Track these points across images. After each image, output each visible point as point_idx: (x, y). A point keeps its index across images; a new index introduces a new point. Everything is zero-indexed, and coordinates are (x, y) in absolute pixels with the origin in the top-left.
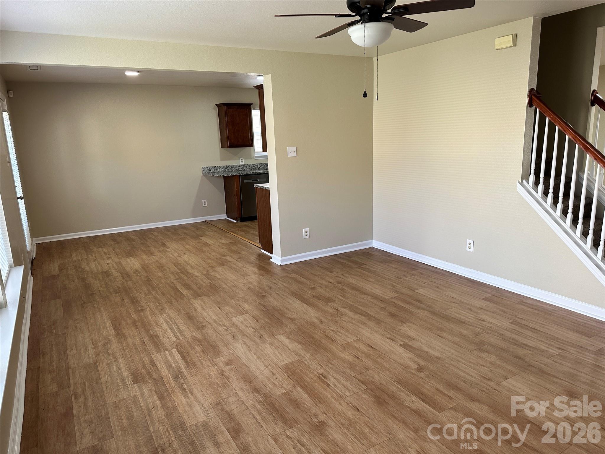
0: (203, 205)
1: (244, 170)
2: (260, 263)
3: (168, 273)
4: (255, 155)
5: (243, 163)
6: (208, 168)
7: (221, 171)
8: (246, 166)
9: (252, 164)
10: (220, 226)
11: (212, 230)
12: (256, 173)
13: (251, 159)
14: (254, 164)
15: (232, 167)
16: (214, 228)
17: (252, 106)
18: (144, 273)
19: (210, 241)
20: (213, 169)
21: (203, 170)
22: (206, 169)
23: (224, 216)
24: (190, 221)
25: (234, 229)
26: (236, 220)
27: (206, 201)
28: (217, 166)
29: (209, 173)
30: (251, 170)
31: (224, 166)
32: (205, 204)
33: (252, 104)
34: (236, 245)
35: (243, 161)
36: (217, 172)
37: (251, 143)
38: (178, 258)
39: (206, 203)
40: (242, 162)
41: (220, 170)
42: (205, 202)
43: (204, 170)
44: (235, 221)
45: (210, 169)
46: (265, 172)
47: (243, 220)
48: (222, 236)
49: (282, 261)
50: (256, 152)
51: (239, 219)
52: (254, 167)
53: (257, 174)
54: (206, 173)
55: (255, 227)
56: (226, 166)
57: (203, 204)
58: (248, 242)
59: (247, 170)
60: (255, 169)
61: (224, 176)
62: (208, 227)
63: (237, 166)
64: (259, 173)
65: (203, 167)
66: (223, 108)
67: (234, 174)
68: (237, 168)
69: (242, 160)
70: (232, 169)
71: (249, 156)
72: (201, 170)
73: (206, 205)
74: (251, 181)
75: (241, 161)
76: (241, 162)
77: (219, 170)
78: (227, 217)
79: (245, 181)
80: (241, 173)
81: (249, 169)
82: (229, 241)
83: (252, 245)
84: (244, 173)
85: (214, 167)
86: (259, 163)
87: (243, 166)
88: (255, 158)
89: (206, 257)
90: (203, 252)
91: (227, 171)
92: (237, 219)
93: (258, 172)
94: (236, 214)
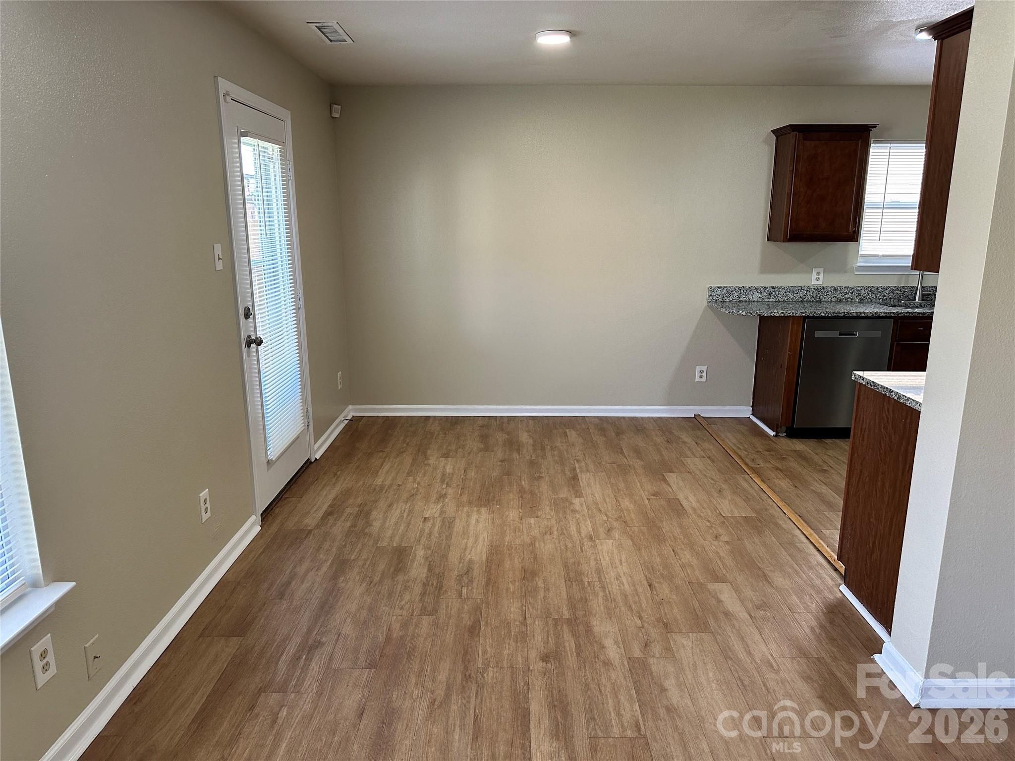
0: (697, 379)
1: (820, 301)
2: (835, 659)
3: (537, 610)
4: (859, 264)
5: (820, 283)
6: (725, 291)
7: (756, 299)
8: (828, 291)
9: (844, 285)
10: (731, 440)
11: (704, 450)
12: (855, 314)
13: (845, 272)
14: (851, 285)
15: (789, 290)
16: (711, 447)
17: (873, 132)
18: (477, 591)
19: (688, 498)
20: (736, 294)
21: (711, 295)
22: (719, 292)
23: (745, 412)
24: (658, 411)
25: (766, 461)
26: (774, 431)
27: (704, 368)
28: (747, 285)
29: (723, 302)
30: (840, 301)
31: (765, 288)
32: (701, 377)
33: (875, 126)
34: (760, 533)
35: (821, 276)
36: (746, 301)
37: (854, 232)
38: (587, 544)
39: (704, 374)
40: (818, 279)
41: (755, 297)
42: (702, 372)
43: (713, 294)
44: (772, 433)
45: (730, 291)
46: (883, 315)
47: (794, 433)
48: (726, 481)
49: (924, 692)
50: (862, 256)
51: (784, 428)
52: (847, 296)
53: (858, 316)
54: (716, 302)
55: (826, 468)
56: (773, 287)
57: (697, 374)
58: (799, 532)
59: (827, 302)
60: (852, 299)
61: (760, 315)
62: (698, 437)
63: (802, 288)
64: (863, 315)
65: (710, 287)
66: (792, 137)
67: (789, 312)
68: (801, 294)
69: (818, 274)
70: (787, 296)
71: (842, 267)
72: (706, 293)
73: (704, 380)
74: (835, 334)
75: (814, 275)
76: (816, 279)
77: (751, 298)
78: (753, 414)
79: (818, 334)
80: (810, 311)
81: (833, 300)
82: (741, 511)
83: (811, 547)
84: (820, 311)
85: (740, 289)
86: (865, 285)
87: (818, 289)
88: (857, 271)
89: (661, 568)
90: (660, 539)
91: (771, 300)
92: (777, 428)
93: (860, 313)
94: (777, 411)
